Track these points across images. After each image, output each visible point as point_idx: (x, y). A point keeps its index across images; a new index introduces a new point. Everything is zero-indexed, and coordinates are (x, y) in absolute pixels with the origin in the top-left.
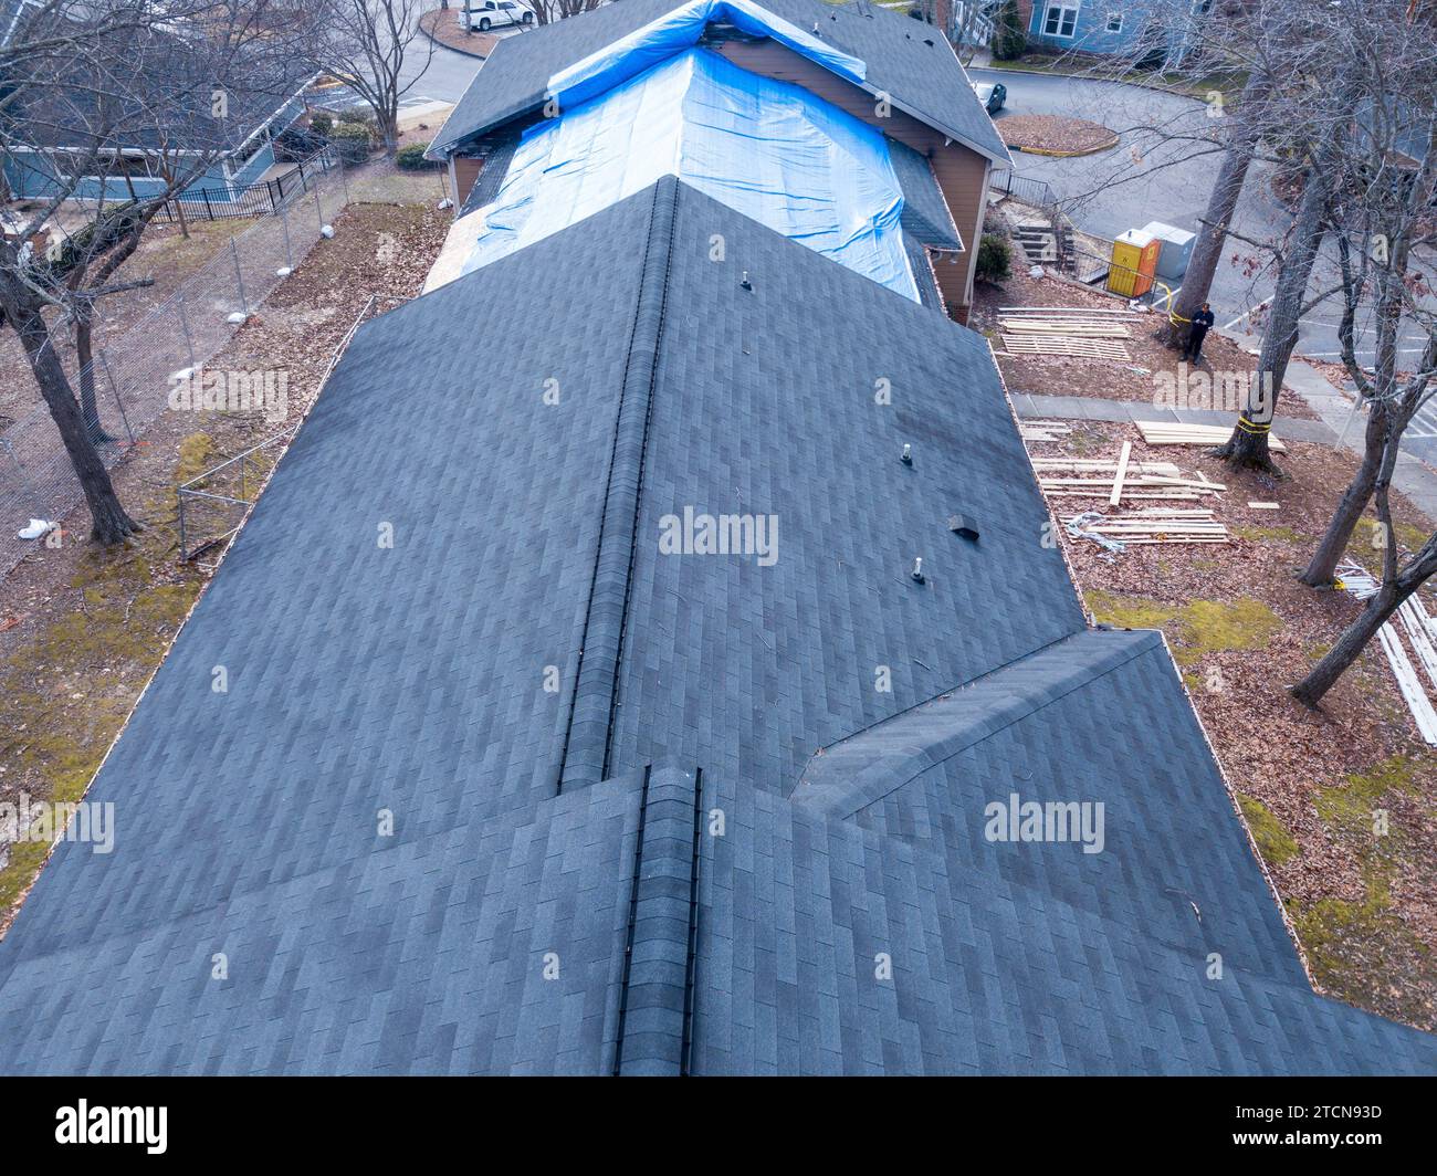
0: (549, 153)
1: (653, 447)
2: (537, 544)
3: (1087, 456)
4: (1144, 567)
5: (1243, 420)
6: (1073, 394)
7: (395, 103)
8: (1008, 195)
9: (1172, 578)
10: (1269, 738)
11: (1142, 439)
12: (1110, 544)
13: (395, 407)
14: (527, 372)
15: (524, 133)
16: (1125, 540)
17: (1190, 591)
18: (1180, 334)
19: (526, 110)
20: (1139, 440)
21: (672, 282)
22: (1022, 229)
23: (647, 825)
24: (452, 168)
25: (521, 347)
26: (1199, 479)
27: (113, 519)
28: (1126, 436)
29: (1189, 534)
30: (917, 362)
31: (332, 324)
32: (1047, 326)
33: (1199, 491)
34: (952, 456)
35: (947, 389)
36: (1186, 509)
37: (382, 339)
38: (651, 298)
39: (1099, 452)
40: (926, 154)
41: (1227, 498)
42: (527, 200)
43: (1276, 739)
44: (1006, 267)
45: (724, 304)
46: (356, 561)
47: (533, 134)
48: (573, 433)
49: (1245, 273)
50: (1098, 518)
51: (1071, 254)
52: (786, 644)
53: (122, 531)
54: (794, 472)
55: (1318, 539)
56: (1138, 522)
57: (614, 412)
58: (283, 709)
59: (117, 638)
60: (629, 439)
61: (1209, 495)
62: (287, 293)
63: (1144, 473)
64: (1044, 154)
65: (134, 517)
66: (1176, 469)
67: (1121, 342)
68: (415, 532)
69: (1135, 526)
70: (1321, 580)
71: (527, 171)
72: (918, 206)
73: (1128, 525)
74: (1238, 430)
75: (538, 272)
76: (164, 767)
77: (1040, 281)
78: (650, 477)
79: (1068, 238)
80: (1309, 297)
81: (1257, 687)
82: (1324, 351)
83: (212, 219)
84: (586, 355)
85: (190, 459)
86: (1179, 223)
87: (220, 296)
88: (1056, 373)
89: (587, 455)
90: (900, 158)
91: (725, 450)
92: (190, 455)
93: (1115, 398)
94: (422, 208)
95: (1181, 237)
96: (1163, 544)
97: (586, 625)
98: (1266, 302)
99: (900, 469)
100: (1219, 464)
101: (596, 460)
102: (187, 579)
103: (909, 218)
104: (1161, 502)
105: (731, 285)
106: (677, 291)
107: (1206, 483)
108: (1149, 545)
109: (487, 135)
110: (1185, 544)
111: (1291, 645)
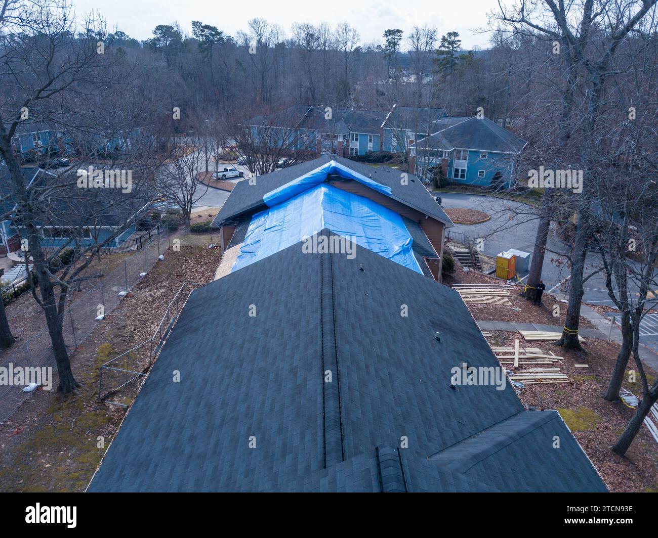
0: (265, 223)
1: (338, 330)
2: (294, 372)
3: (500, 346)
4: (534, 395)
5: (566, 328)
6: (490, 319)
7: (191, 206)
8: (449, 240)
9: (548, 399)
10: (606, 472)
11: (523, 338)
12: (518, 384)
13: (216, 322)
14: (276, 304)
15: (253, 216)
16: (524, 382)
17: (556, 404)
18: (531, 294)
19: (254, 207)
20: (522, 339)
21: (334, 268)
22: (457, 252)
23: (382, 470)
24: (222, 230)
25: (272, 295)
26: (551, 355)
27: (69, 381)
28: (516, 337)
29: (552, 379)
30: (433, 300)
31: (163, 296)
32: (474, 291)
33: (552, 360)
34: (455, 338)
35: (447, 311)
36: (548, 368)
37: (204, 296)
38: (327, 273)
39: (505, 344)
40: (418, 222)
41: (565, 363)
42: (259, 241)
43: (610, 472)
44: (453, 267)
45: (354, 276)
46: (207, 386)
47: (258, 217)
48: (302, 326)
49: (557, 266)
50: (510, 373)
51: (479, 262)
52: (405, 413)
53: (72, 387)
54: (394, 342)
55: (608, 380)
56: (528, 374)
57: (319, 317)
58: (182, 449)
59: (68, 437)
60: (328, 327)
61: (557, 362)
62: (144, 283)
63: (527, 353)
64: (460, 223)
65: (77, 381)
66: (540, 351)
67: (506, 298)
68: (234, 371)
69: (527, 376)
70: (614, 398)
71: (256, 230)
72: (418, 241)
73: (524, 376)
74: (564, 333)
75: (274, 266)
76: (124, 480)
77: (468, 273)
78: (339, 342)
79: (476, 256)
80: (585, 276)
81: (596, 448)
82: (593, 300)
83: (110, 254)
84: (302, 296)
85: (102, 354)
86: (522, 249)
87: (115, 285)
88: (481, 311)
89: (310, 335)
90: (408, 224)
91: (366, 332)
92: (102, 353)
93: (508, 321)
94: (202, 248)
95: (524, 255)
96: (541, 383)
97: (324, 402)
98: (567, 278)
99: (436, 342)
100: (558, 348)
101: (314, 336)
102: (100, 409)
103: (416, 246)
104: (537, 365)
105: (356, 269)
106: (336, 271)
107: (554, 357)
108: (535, 384)
109: (237, 217)
110: (550, 384)
111: (607, 428)
